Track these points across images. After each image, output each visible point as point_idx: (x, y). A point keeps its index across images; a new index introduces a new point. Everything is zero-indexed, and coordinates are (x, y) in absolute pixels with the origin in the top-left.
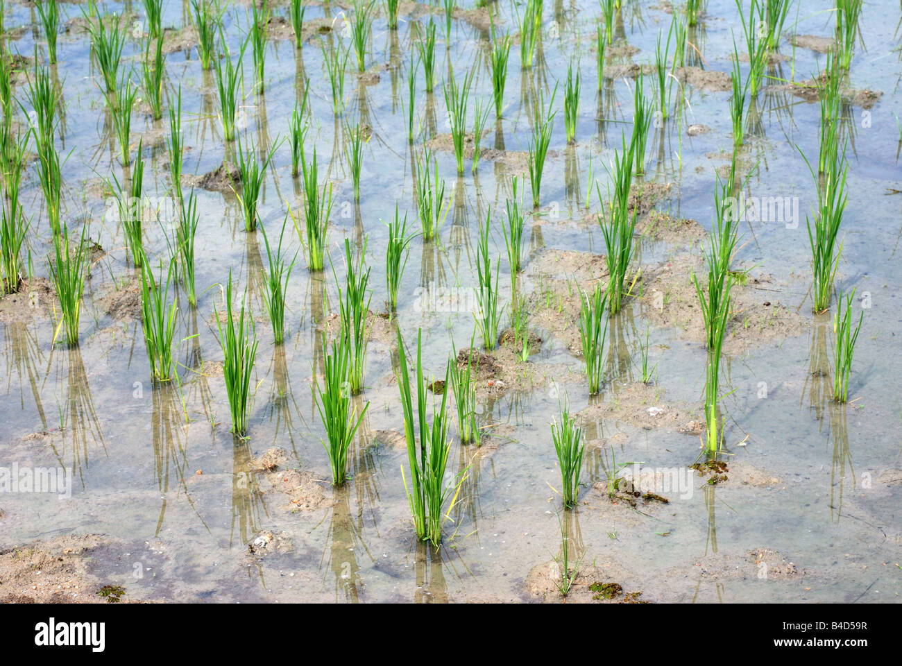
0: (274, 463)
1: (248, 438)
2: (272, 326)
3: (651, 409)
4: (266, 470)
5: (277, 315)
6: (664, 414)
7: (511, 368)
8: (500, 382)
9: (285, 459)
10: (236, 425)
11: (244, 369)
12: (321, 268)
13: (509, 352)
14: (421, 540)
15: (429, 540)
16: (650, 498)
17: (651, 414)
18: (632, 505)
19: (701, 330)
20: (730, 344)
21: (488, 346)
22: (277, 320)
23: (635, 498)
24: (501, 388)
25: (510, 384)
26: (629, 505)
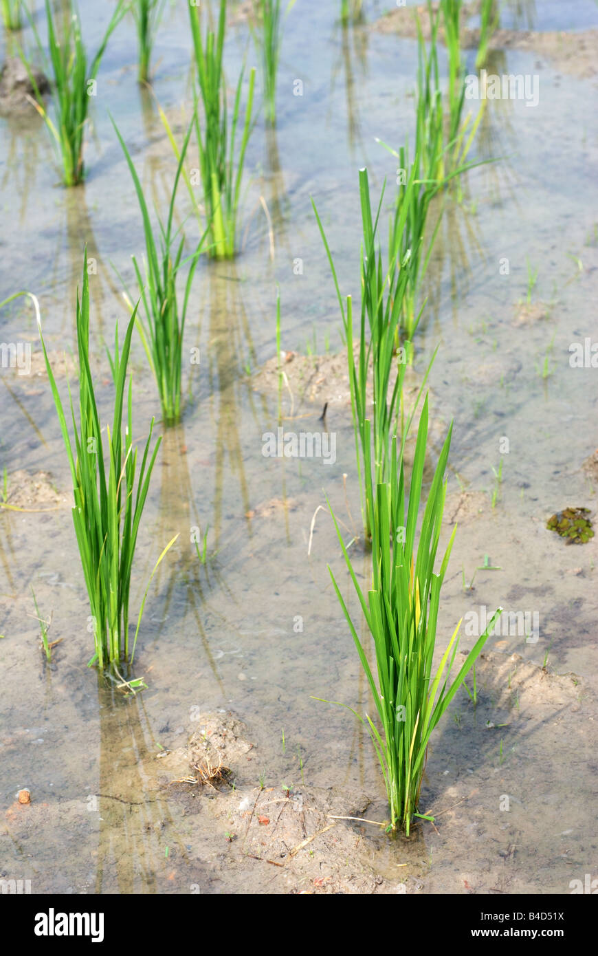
0: (220, 763)
1: (138, 682)
2: (155, 382)
4: (202, 784)
5: (167, 359)
10: (105, 650)
11: (124, 510)
12: (230, 251)
22: (168, 370)
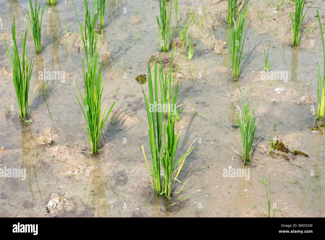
0: (51, 140)
1: (31, 121)
2: (34, 42)
3: (277, 89)
4: (46, 145)
6: (285, 92)
7: (183, 64)
8: (180, 74)
9: (57, 136)
10: (22, 113)
11: (26, 78)
12: (54, 3)
13: (179, 53)
14: (158, 195)
15: (164, 194)
16: (296, 153)
17: (278, 93)
18: (287, 160)
19: (285, 34)
20: (305, 42)
21: (164, 49)
23: (286, 154)
24: (180, 78)
25: (185, 75)
26: (285, 160)
